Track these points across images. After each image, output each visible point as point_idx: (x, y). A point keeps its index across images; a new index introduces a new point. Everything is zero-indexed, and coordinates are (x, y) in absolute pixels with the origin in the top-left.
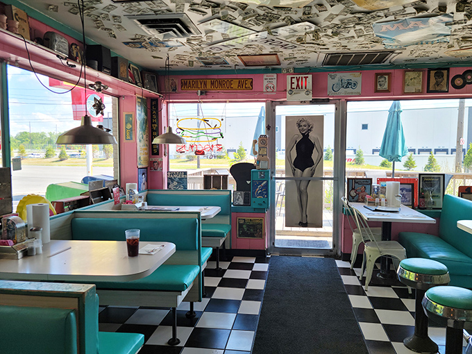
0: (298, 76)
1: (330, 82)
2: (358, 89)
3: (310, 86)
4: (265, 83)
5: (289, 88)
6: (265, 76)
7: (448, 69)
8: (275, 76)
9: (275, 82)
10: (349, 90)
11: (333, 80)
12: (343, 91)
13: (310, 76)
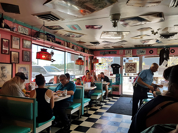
0: (128, 50)
1: (137, 51)
2: (145, 53)
3: (131, 52)
4: (120, 52)
5: (126, 53)
6: (120, 50)
7: (169, 48)
8: (122, 50)
9: (122, 52)
10: (142, 53)
11: (138, 51)
12: (141, 54)
13: (132, 50)
